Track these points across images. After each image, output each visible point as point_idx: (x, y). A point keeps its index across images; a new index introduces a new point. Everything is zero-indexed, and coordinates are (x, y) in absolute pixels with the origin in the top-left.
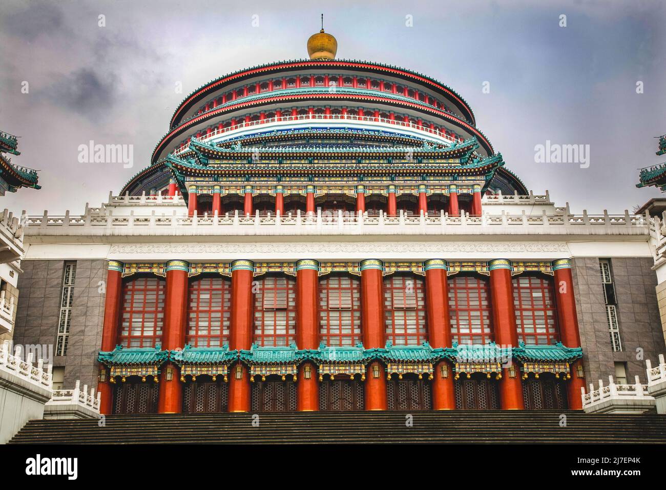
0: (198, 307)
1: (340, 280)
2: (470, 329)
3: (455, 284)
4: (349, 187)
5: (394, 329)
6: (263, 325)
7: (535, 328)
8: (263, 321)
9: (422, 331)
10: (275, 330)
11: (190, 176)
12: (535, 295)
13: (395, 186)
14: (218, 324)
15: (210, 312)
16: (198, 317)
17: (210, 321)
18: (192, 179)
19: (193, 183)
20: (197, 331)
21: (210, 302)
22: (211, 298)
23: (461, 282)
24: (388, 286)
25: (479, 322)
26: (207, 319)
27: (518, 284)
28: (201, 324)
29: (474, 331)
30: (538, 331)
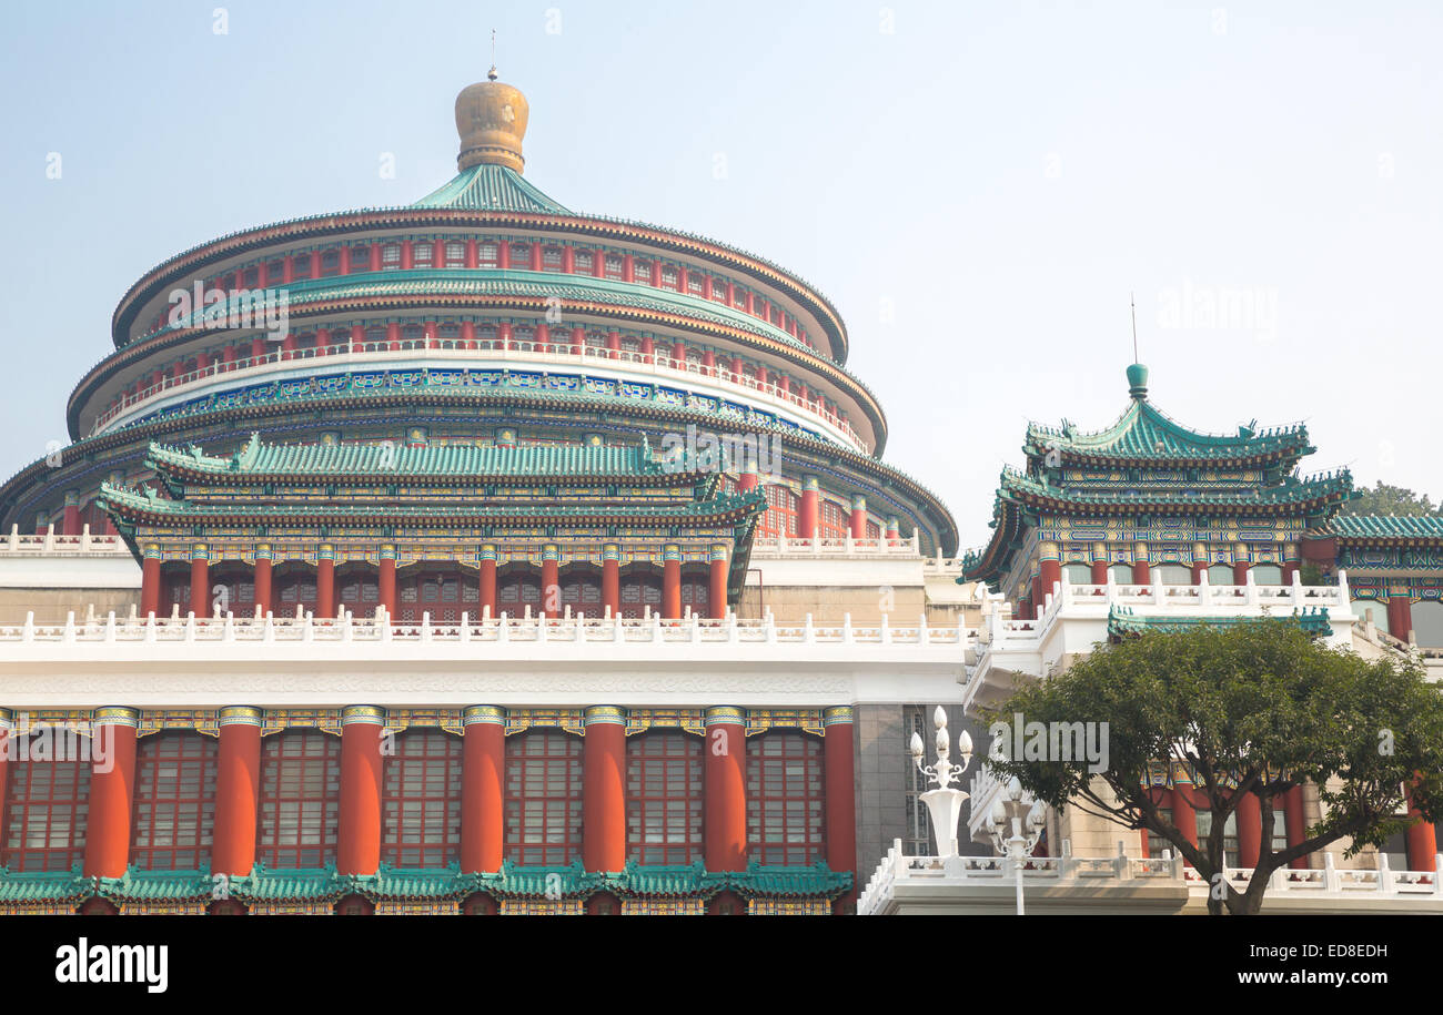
0: (154, 792)
1: (425, 742)
2: (665, 835)
3: (643, 749)
4: (466, 549)
5: (522, 835)
6: (277, 828)
7: (785, 834)
8: (277, 820)
9: (575, 839)
10: (299, 836)
11: (146, 525)
12: (790, 771)
13: (557, 546)
14: (192, 825)
15: (177, 802)
16: (153, 814)
17: (176, 821)
18: (149, 531)
19: (151, 539)
20: (151, 838)
21: (178, 784)
22: (179, 777)
23: (654, 747)
24: (518, 753)
25: (682, 822)
26: (172, 817)
27: (762, 750)
28: (159, 825)
29: (671, 839)
30: (792, 839)
